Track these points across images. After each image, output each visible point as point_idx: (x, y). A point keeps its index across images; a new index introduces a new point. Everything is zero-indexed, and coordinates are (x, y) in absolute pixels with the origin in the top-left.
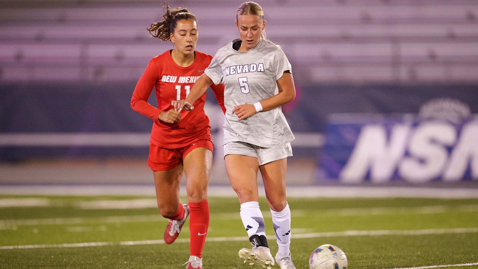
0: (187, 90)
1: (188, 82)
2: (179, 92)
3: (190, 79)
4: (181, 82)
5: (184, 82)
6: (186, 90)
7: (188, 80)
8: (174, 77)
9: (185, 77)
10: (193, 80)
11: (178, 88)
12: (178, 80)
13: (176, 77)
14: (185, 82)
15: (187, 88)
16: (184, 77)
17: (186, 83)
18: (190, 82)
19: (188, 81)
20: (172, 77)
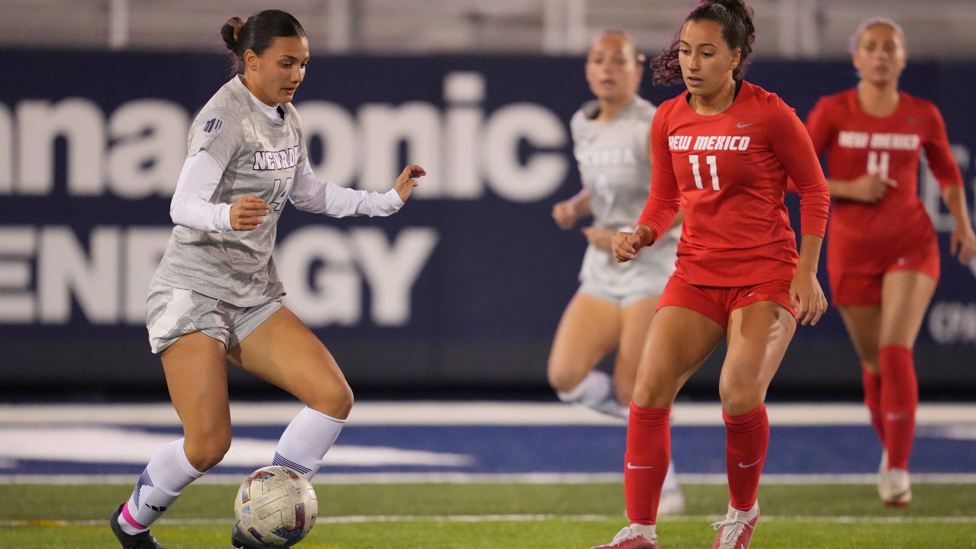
0: (711, 166)
1: (711, 148)
2: (696, 168)
3: (715, 141)
4: (699, 149)
5: (704, 149)
6: (709, 165)
7: (713, 143)
8: (686, 137)
9: (707, 137)
10: (722, 144)
11: (694, 159)
12: (693, 143)
13: (690, 138)
14: (706, 149)
15: (711, 160)
16: (705, 136)
17: (709, 150)
18: (716, 148)
19: (712, 145)
20: (682, 137)
